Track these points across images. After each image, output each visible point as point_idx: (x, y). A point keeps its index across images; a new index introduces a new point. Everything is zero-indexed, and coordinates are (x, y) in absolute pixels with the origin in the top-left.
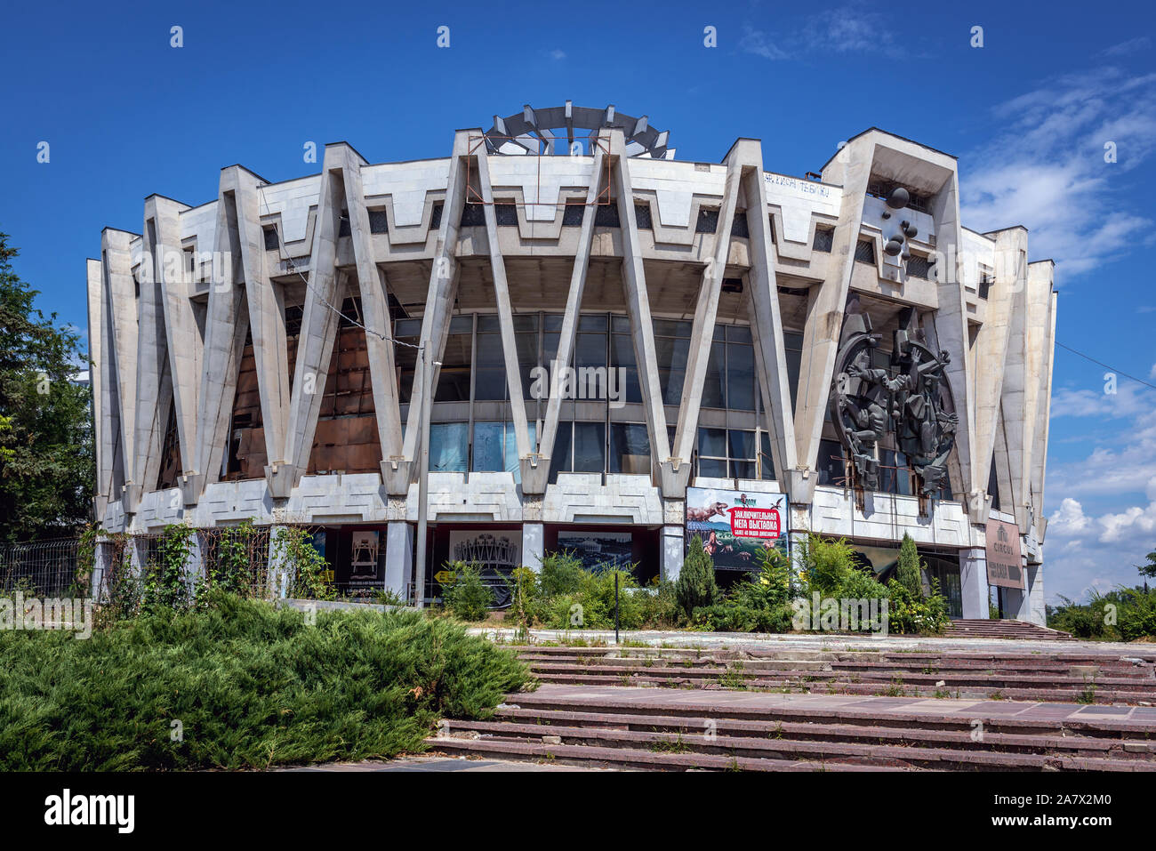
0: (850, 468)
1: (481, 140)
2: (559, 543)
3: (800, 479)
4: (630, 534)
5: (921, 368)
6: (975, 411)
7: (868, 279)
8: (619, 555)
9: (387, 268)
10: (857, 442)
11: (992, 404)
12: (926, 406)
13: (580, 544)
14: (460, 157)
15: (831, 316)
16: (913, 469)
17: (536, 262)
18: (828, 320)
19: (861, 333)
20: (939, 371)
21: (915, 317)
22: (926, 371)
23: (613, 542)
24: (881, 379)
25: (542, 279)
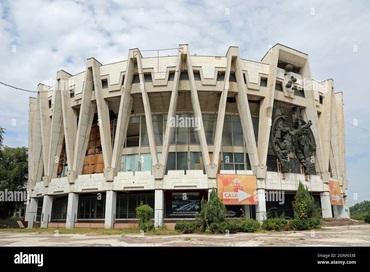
0: (279, 164)
1: (138, 52)
2: (173, 197)
3: (260, 169)
4: (199, 193)
5: (302, 127)
6: (322, 142)
7: (281, 97)
8: (195, 201)
9: (108, 100)
10: (281, 155)
11: (328, 140)
12: (305, 141)
13: (180, 197)
14: (130, 58)
15: (268, 109)
16: (302, 164)
17: (159, 94)
18: (267, 110)
19: (280, 115)
20: (308, 127)
21: (298, 109)
22: (304, 128)
23: (192, 196)
24: (288, 131)
25: (163, 101)
